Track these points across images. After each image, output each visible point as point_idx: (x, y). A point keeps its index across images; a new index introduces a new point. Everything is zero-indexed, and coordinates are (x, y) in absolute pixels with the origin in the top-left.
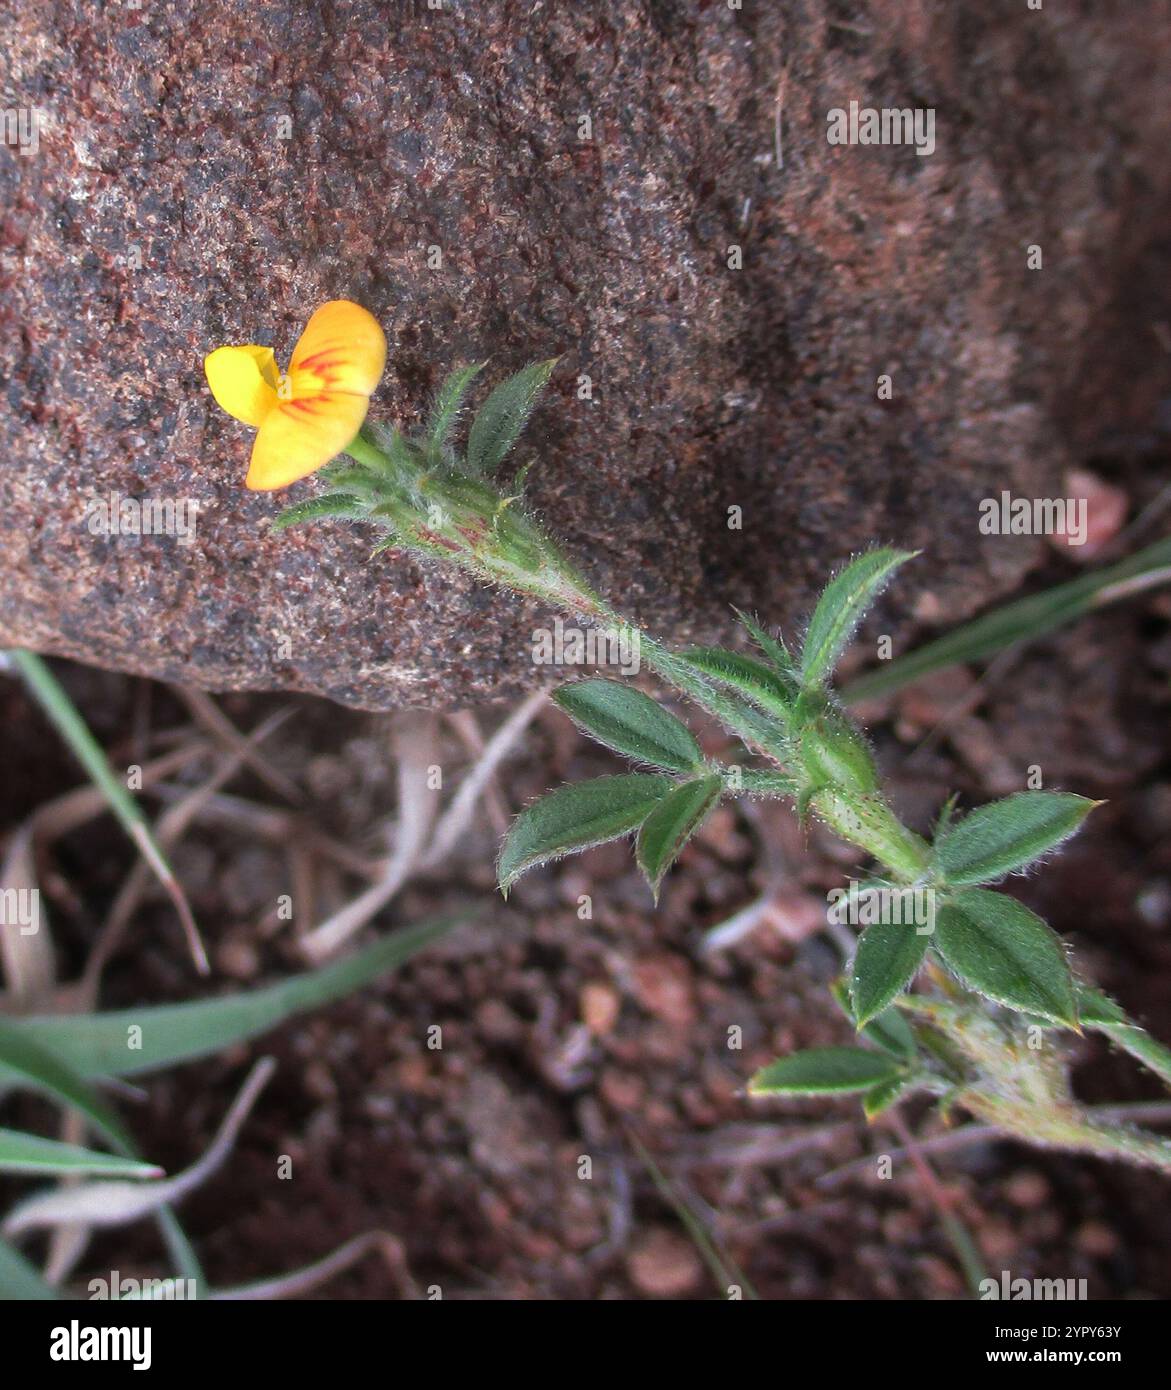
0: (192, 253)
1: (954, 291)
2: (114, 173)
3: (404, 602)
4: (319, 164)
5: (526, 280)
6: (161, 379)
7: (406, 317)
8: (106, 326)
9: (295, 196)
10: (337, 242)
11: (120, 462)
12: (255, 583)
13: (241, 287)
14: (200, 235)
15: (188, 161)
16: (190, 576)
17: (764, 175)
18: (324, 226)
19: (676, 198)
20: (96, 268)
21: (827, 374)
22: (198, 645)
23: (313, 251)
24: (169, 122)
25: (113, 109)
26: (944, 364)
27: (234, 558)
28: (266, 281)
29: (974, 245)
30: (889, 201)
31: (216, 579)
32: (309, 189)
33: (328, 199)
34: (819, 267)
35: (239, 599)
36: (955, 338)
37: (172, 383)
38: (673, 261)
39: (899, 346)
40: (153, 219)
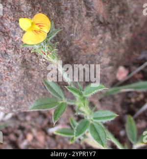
5: (29, 55)
29: (105, 45)
30: (92, 40)
34: (79, 49)
36: (100, 57)
39: (91, 59)
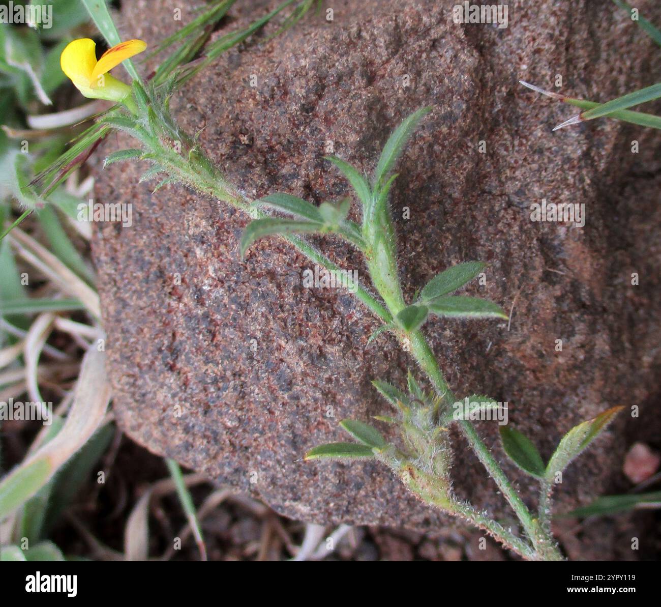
0: (247, 325)
1: (582, 383)
2: (222, 282)
3: (309, 481)
4: (307, 302)
5: (384, 366)
6: (225, 370)
7: (330, 373)
8: (207, 343)
9: (294, 314)
10: (307, 336)
11: (202, 395)
12: (248, 458)
13: (264, 344)
14: (252, 318)
15: (253, 287)
16: (222, 449)
17: (501, 332)
18: (303, 328)
19: (457, 341)
20: (208, 317)
21: (518, 410)
22: (221, 475)
23: (296, 338)
24: (249, 269)
25: (227, 258)
26: (573, 411)
27: (242, 446)
28: (275, 344)
29: (593, 367)
31: (233, 452)
32: (300, 312)
33: (307, 319)
34: (520, 369)
35: (241, 463)
36: (579, 402)
37: (229, 373)
38: (451, 365)
39: (553, 403)
40: (234, 307)
